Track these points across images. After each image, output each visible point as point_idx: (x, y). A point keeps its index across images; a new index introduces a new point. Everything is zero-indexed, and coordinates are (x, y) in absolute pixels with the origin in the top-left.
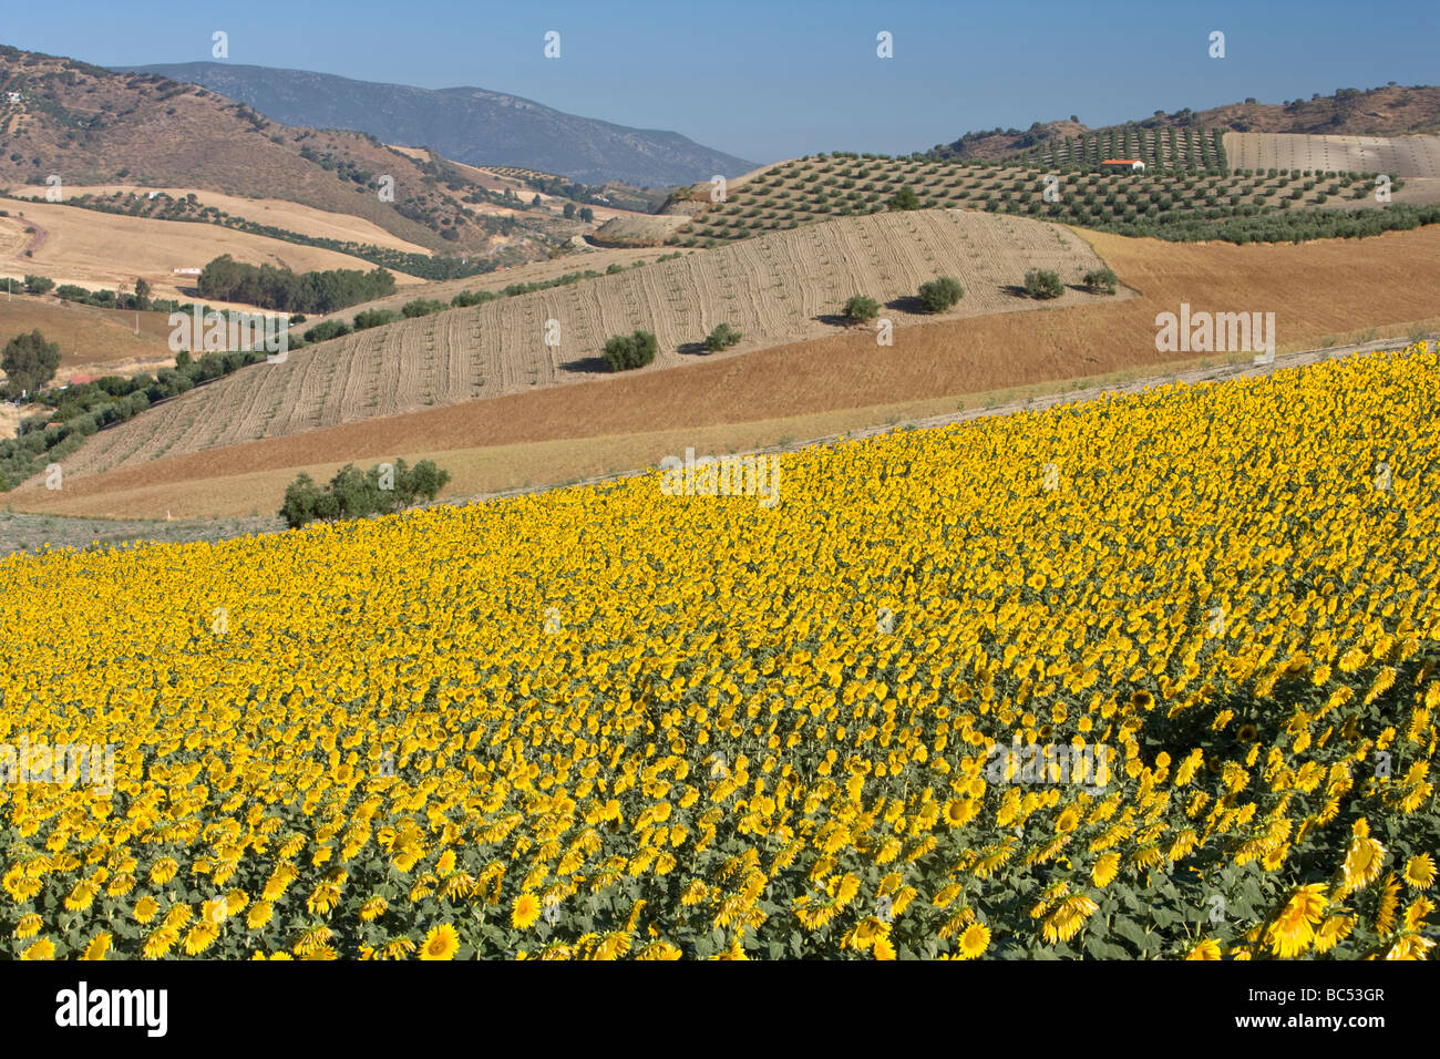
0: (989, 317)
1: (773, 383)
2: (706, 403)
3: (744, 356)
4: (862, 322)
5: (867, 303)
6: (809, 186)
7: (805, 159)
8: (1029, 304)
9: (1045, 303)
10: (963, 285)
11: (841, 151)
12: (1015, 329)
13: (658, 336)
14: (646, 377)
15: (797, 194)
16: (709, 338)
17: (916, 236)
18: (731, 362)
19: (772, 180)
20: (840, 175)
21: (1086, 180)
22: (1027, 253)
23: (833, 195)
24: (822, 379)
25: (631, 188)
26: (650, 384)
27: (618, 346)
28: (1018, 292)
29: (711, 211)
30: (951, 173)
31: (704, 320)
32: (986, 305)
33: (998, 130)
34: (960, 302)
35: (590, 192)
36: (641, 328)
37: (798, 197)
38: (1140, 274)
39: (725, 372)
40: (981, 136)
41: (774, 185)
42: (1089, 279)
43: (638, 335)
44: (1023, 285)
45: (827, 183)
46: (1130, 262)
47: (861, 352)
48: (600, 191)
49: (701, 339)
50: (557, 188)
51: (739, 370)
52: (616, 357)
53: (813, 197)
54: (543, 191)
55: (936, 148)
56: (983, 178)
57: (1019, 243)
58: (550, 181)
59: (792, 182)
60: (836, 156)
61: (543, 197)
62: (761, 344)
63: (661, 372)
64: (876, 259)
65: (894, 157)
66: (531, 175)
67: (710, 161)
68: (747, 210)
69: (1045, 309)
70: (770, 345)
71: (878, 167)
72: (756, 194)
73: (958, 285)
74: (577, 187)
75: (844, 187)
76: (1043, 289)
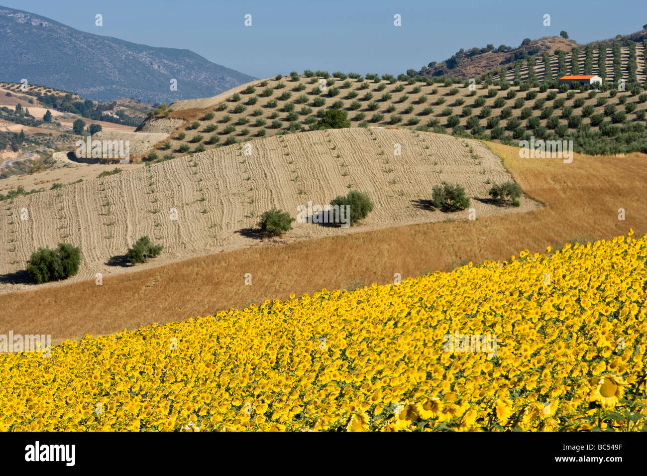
0: (396, 229)
1: (187, 293)
2: (122, 312)
3: (163, 267)
4: (279, 235)
5: (280, 217)
6: (281, 104)
7: (278, 78)
8: (438, 216)
9: (451, 215)
10: (373, 199)
11: (314, 70)
12: (420, 240)
13: (84, 250)
14: (68, 288)
15: (269, 112)
16: (130, 251)
17: (335, 153)
18: (150, 274)
19: (246, 98)
20: (311, 93)
21: (544, 95)
22: (438, 168)
23: (303, 113)
24: (233, 289)
25: (142, 105)
26: (72, 294)
27: (43, 259)
28: (427, 205)
29: (189, 129)
30: (416, 91)
31: (129, 234)
32: (395, 217)
33: (490, 47)
34: (369, 214)
35: (101, 108)
36: (68, 241)
37: (270, 114)
38: (546, 186)
39: (143, 283)
40: (473, 53)
41: (247, 104)
42: (494, 192)
43: (63, 248)
44: (430, 198)
45: (298, 102)
46: (537, 175)
47: (272, 262)
48: (111, 108)
49: (123, 252)
50: (67, 104)
51: (156, 280)
52: (41, 270)
53: (285, 115)
54: (55, 107)
55: (430, 65)
56: (447, 95)
57: (433, 159)
58: (60, 98)
59: (265, 100)
60: (308, 75)
61: (54, 113)
62: (181, 256)
63: (83, 283)
64: (295, 175)
65: (363, 75)
66: (43, 92)
67: (223, 78)
68: (222, 127)
69: (450, 221)
70: (189, 256)
71: (347, 86)
72: (231, 112)
73: (368, 199)
74: (88, 104)
75: (315, 105)
76: (449, 202)
